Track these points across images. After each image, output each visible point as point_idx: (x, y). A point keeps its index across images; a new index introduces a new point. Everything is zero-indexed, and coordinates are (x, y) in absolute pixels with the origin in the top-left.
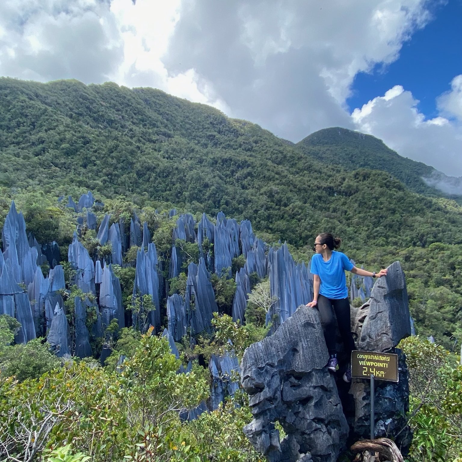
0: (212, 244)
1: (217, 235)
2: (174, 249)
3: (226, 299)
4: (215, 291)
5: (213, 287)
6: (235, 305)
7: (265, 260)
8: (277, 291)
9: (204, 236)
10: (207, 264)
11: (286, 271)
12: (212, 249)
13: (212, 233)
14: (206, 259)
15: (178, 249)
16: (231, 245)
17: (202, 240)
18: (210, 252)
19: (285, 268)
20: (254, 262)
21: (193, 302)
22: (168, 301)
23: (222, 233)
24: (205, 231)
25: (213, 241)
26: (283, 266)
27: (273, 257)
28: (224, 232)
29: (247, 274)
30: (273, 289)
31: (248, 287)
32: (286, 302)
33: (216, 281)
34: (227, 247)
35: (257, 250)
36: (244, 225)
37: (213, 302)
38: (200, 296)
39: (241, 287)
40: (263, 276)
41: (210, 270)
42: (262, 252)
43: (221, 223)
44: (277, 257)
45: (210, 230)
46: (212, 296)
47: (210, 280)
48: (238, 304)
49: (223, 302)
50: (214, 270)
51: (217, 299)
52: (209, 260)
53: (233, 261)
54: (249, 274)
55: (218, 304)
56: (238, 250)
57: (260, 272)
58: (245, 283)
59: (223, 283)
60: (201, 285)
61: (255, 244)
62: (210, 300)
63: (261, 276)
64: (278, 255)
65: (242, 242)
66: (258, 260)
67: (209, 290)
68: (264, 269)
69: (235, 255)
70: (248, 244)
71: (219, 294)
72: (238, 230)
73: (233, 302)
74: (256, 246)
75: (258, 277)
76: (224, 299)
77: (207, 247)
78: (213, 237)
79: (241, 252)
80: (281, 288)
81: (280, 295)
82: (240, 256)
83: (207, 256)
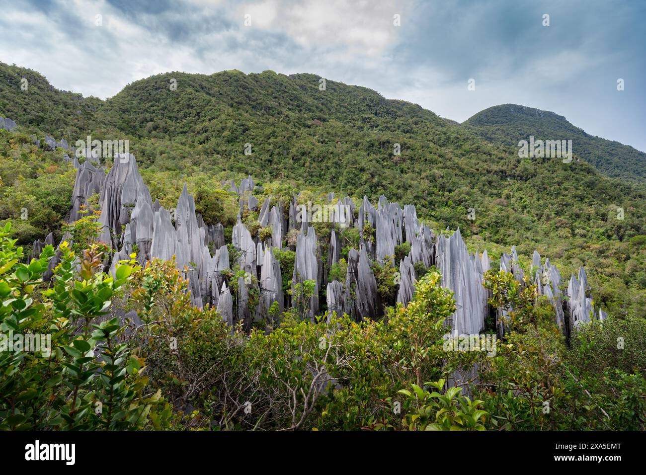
0: (373, 230)
1: (379, 219)
2: (333, 234)
3: (390, 289)
4: (377, 280)
5: (375, 275)
6: (399, 296)
7: (433, 249)
8: (449, 282)
9: (365, 221)
10: (368, 251)
11: (459, 261)
12: (374, 234)
13: (374, 217)
14: (367, 246)
15: (337, 234)
16: (394, 230)
17: (363, 225)
18: (371, 237)
19: (459, 258)
20: (420, 251)
21: (354, 290)
22: (328, 287)
23: (384, 217)
24: (367, 215)
25: (374, 226)
26: (456, 255)
27: (445, 245)
28: (387, 216)
29: (412, 263)
30: (445, 280)
31: (413, 277)
32: (459, 295)
33: (378, 270)
34: (390, 233)
35: (423, 238)
36: (408, 209)
37: (375, 292)
38: (361, 284)
39: (405, 277)
40: (430, 267)
41: (372, 257)
42: (430, 240)
43: (383, 207)
44: (449, 245)
45: (372, 214)
46: (374, 285)
47: (371, 268)
48: (402, 295)
49: (386, 293)
50: (375, 257)
51: (379, 289)
52: (370, 246)
53: (396, 249)
54: (414, 264)
55: (379, 294)
56: (401, 237)
57: (427, 261)
58: (409, 273)
59: (386, 272)
60: (363, 273)
61: (421, 231)
62: (371, 289)
63: (428, 266)
64: (451, 242)
65: (406, 228)
66: (424, 249)
67: (370, 279)
68: (431, 259)
69: (398, 242)
70: (413, 231)
71: (381, 284)
72: (401, 215)
73: (396, 293)
74: (423, 233)
75: (425, 267)
76: (387, 289)
77: (369, 233)
78: (375, 222)
79: (404, 240)
80: (454, 279)
81: (452, 287)
82: (404, 244)
83: (369, 242)
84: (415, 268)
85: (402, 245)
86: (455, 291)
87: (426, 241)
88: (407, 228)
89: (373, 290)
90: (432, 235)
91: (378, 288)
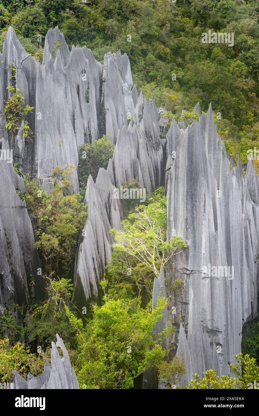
0: (29, 108)
1: (42, 85)
3: (61, 242)
4: (35, 221)
5: (30, 211)
6: (81, 255)
7: (161, 151)
8: (184, 225)
9: (10, 88)
10: (16, 157)
11: (206, 177)
12: (31, 118)
13: (31, 79)
16: (77, 110)
17: (6, 98)
18: (24, 125)
19: (206, 172)
20: (134, 156)
23: (56, 80)
24: (13, 73)
25: (32, 100)
26: (201, 166)
27: (178, 143)
28: (62, 78)
29: (115, 183)
30: (175, 220)
31: (116, 215)
32: (203, 251)
33: (38, 200)
34: (68, 117)
35: (142, 127)
36: (112, 63)
37: (28, 248)
39: (97, 213)
40: (153, 190)
41: (25, 171)
42: (156, 131)
43: (54, 57)
44: (186, 144)
45: (26, 71)
46: (27, 233)
47: (22, 196)
48: (88, 254)
49: (52, 250)
50: (34, 171)
51: (39, 243)
52: (21, 145)
53: (81, 151)
54: (119, 184)
55: (40, 252)
56: (94, 125)
57: (147, 178)
58: (108, 207)
59: (55, 205)
61: (136, 111)
62: (21, 244)
63: (149, 189)
64: (190, 138)
65: (107, 106)
66: (143, 152)
67: (19, 220)
68: (156, 175)
69: (88, 138)
70: (121, 111)
71: (44, 230)
72: (97, 75)
73: (76, 249)
74: (141, 117)
76: (55, 242)
77: (18, 115)
78: (34, 89)
79: (102, 131)
80: (193, 219)
81: (190, 235)
82: (100, 141)
83: (18, 137)
85: (96, 143)
86: (194, 242)
87: (148, 135)
88: (109, 104)
89: (25, 246)
90: (163, 122)
91: (37, 238)
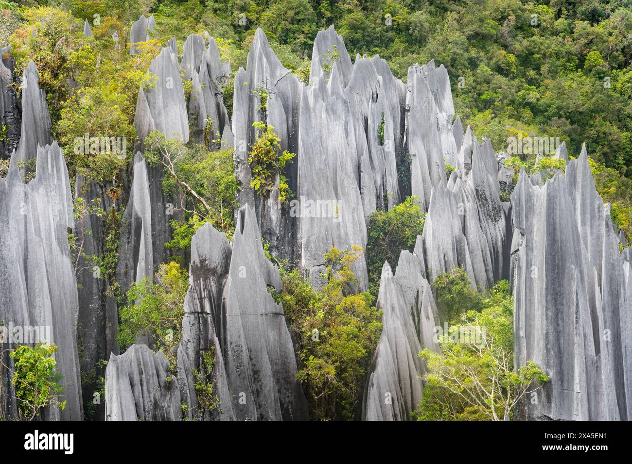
0: (287, 156)
1: (308, 119)
2: (140, 170)
3: (340, 371)
4: (297, 337)
5: (289, 321)
6: (373, 393)
7: (502, 223)
8: (542, 344)
9: (257, 124)
10: (267, 233)
11: (579, 265)
12: (290, 171)
13: (291, 111)
14: (262, 215)
15: (156, 172)
16: (365, 158)
17: (251, 140)
18: (280, 183)
19: (578, 255)
20: (457, 231)
21: (209, 378)
22: (111, 370)
23: (331, 111)
24: (263, 100)
25: (292, 143)
26: (570, 245)
27: (530, 209)
28: (340, 107)
29: (427, 276)
30: (528, 336)
32: (577, 388)
33: (303, 302)
34: (350, 168)
35: (470, 184)
36: (420, 81)
37: (287, 380)
38: (238, 356)
39: (399, 324)
40: (490, 286)
41: (281, 256)
42: (493, 190)
43: (327, 74)
44: (544, 211)
45: (283, 97)
46: (284, 356)
47: (276, 297)
49: (326, 383)
50: (295, 256)
51: (303, 372)
52: (274, 214)
53: (372, 224)
54: (434, 277)
56: (392, 181)
57: (480, 267)
58: (416, 314)
59: (330, 310)
60: (243, 314)
61: (461, 158)
62: (275, 373)
63: (483, 285)
64: (551, 201)
65: (412, 150)
66: (472, 224)
67: (272, 335)
68: (495, 261)
69: (382, 201)
70: (435, 158)
71: (311, 352)
72: (396, 101)
73: (364, 382)
74: (468, 167)
75: (472, 289)
76: (331, 371)
77: (270, 166)
78: (295, 126)
79: (405, 190)
80: (558, 333)
81: (554, 361)
82: (401, 207)
83: (270, 201)
84: (438, 292)
85: (396, 209)
86: (561, 373)
87: (480, 196)
88: (416, 148)
89: (282, 377)
90: (504, 175)
91: (301, 365)
